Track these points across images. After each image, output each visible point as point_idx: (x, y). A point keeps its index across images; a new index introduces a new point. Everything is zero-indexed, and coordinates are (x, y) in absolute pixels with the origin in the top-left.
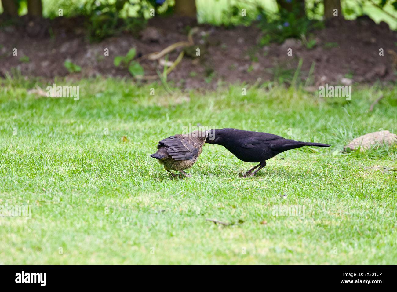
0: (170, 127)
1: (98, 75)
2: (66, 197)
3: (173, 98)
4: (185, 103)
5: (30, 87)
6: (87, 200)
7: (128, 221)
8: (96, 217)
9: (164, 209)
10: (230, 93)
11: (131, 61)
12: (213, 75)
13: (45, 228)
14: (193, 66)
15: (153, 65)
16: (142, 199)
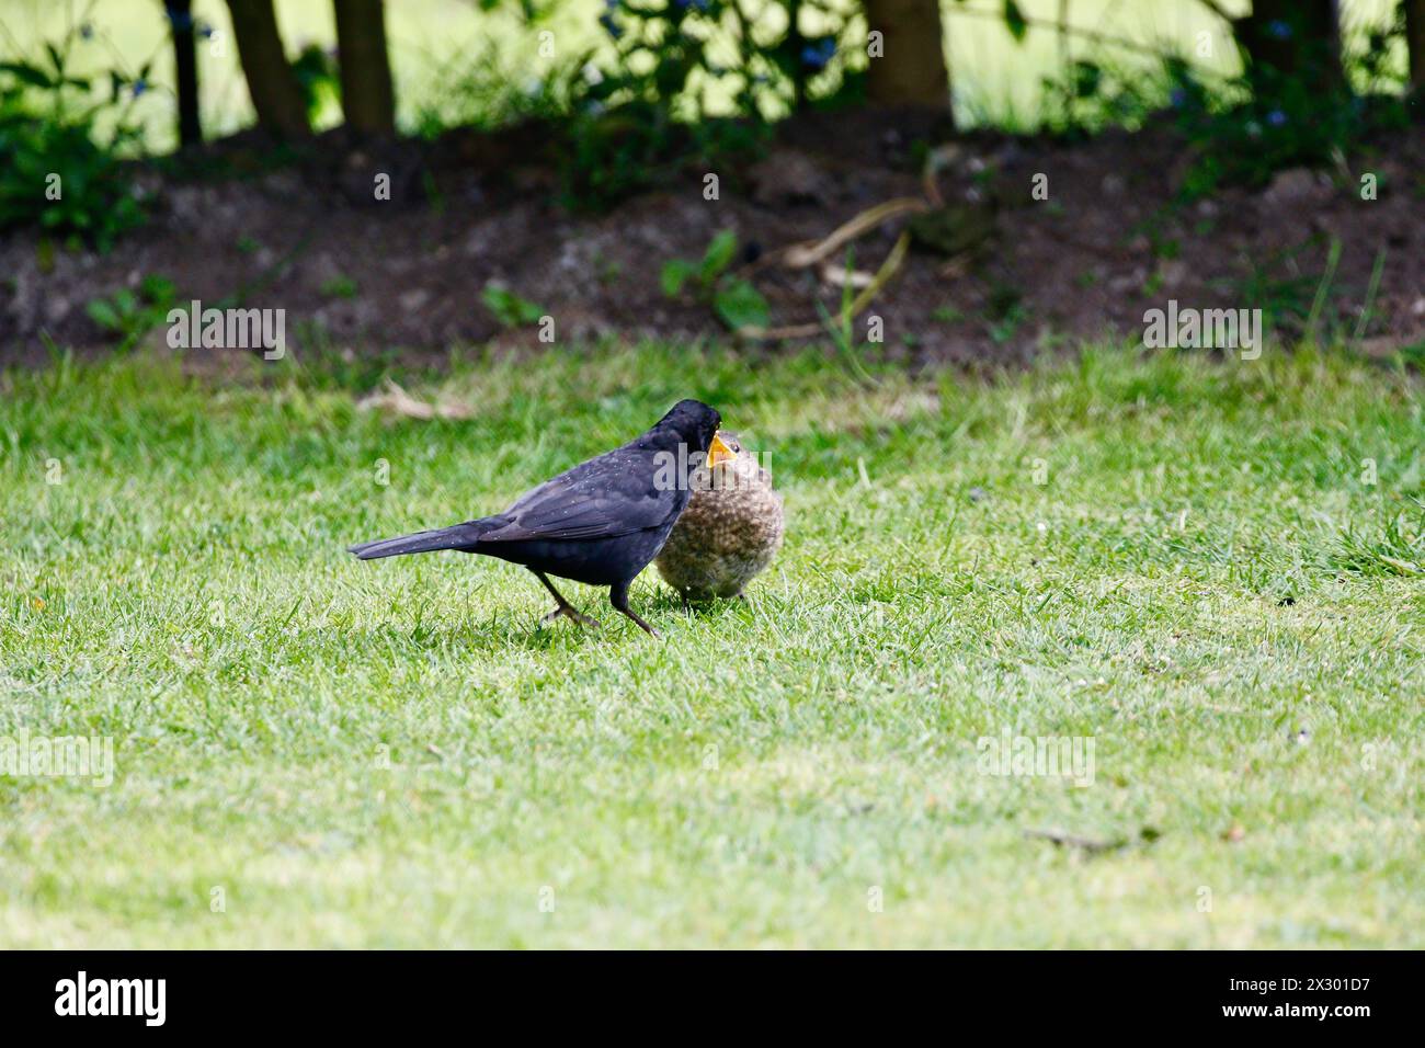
0: (874, 507)
1: (606, 332)
2: (517, 773)
3: (878, 402)
4: (924, 420)
5: (365, 387)
6: (590, 783)
7: (744, 848)
8: (624, 840)
9: (865, 800)
10: (1084, 376)
11: (720, 275)
12: (1019, 312)
13: (447, 886)
14: (946, 283)
15: (801, 287)
16: (790, 769)
